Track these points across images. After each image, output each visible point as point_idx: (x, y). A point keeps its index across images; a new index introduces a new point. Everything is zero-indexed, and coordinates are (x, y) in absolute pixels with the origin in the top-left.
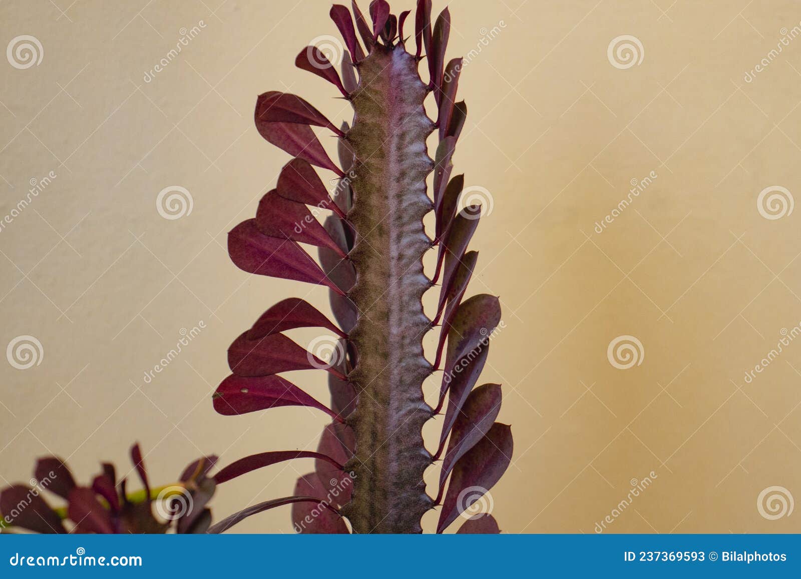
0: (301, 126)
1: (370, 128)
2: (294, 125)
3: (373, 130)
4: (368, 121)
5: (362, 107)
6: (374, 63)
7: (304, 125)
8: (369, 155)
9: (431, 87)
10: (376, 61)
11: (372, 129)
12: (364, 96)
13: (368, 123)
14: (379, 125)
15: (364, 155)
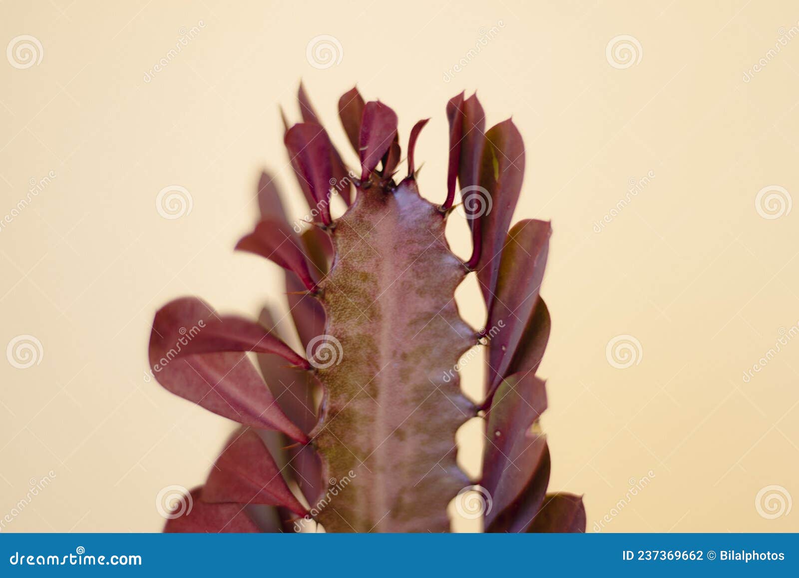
0: (229, 356)
1: (353, 345)
2: (216, 356)
3: (359, 347)
4: (350, 334)
5: (340, 308)
6: (362, 221)
7: (235, 353)
8: (351, 396)
9: (473, 264)
10: (366, 219)
11: (357, 346)
12: (344, 287)
13: (350, 337)
14: (370, 337)
15: (343, 397)
